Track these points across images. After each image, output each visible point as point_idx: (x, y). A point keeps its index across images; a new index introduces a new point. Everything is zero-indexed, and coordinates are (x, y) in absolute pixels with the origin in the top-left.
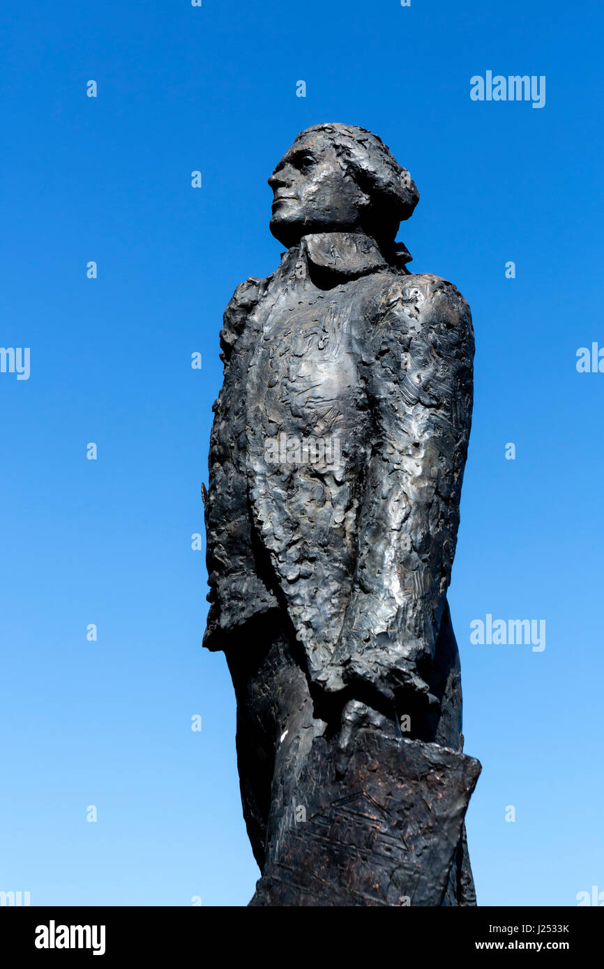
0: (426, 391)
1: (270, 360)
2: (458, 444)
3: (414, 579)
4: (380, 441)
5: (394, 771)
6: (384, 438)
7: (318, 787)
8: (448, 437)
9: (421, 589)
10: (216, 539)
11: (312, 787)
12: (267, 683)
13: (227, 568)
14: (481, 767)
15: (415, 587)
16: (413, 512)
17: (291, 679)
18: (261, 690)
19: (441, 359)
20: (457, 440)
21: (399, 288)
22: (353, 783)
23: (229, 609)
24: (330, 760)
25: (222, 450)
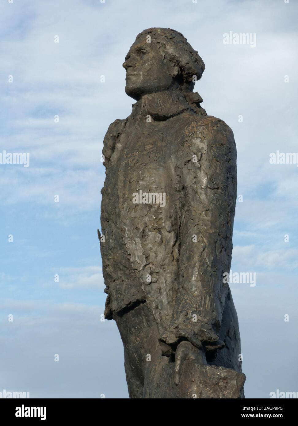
0: (211, 181)
1: (129, 167)
2: (230, 208)
3: (209, 282)
4: (189, 209)
5: (203, 382)
6: (190, 207)
7: (166, 391)
8: (224, 204)
9: (213, 287)
10: (107, 263)
11: (163, 391)
12: (138, 337)
13: (114, 278)
14: (245, 377)
15: (210, 286)
16: (207, 246)
17: (150, 335)
18: (136, 341)
19: (218, 163)
20: (229, 206)
21: (194, 126)
22: (183, 388)
23: (116, 299)
24: (171, 377)
25: (107, 215)
